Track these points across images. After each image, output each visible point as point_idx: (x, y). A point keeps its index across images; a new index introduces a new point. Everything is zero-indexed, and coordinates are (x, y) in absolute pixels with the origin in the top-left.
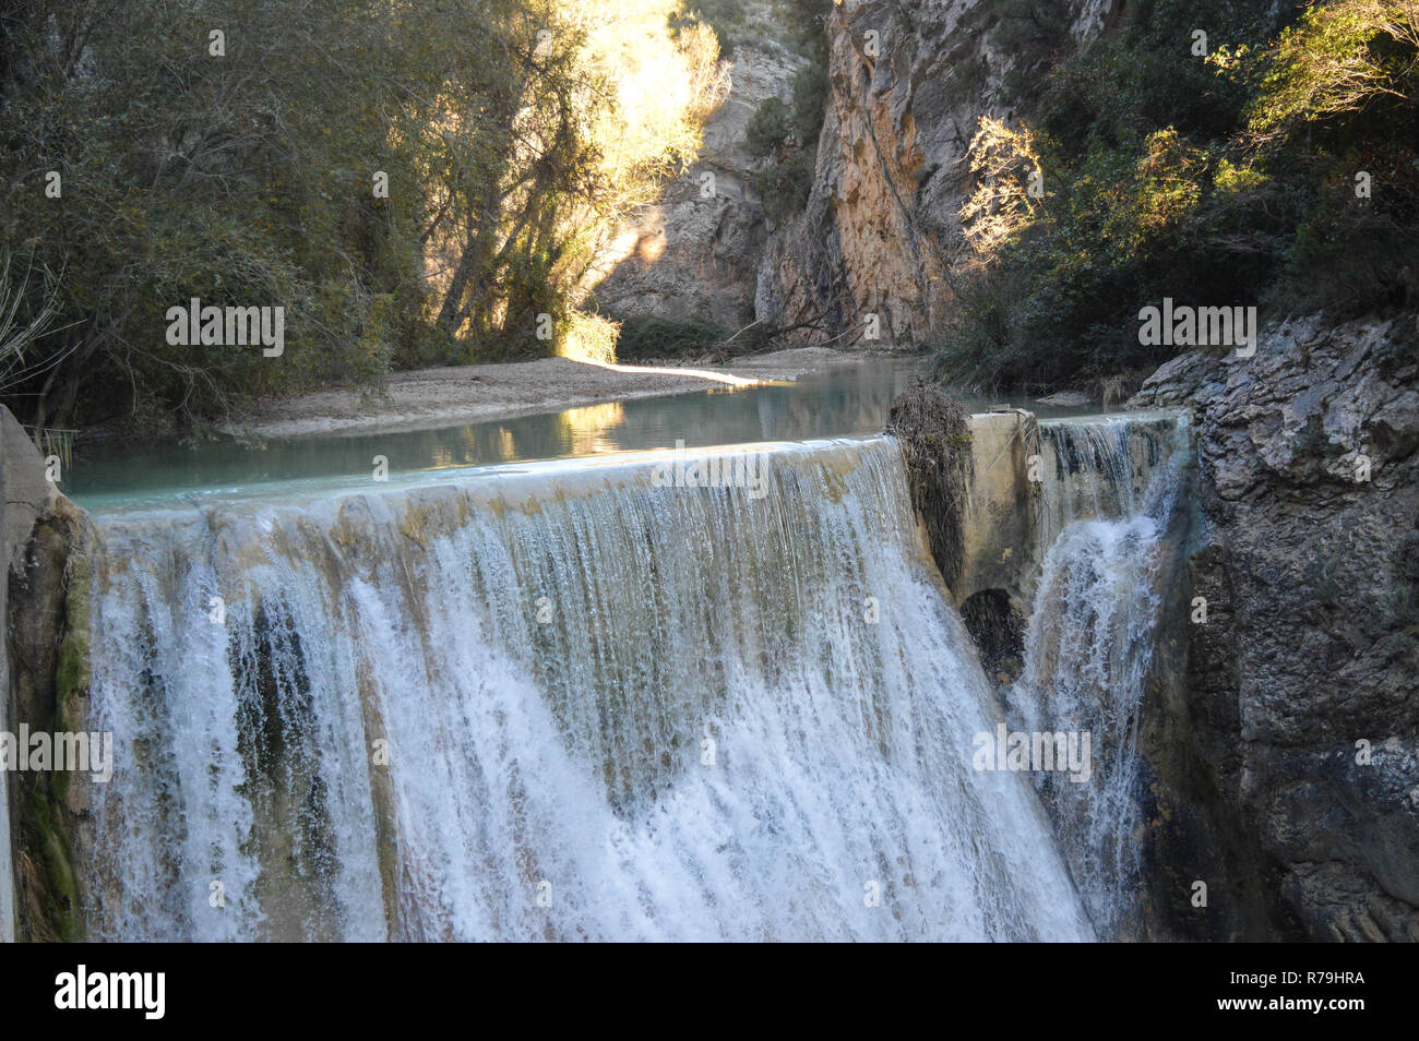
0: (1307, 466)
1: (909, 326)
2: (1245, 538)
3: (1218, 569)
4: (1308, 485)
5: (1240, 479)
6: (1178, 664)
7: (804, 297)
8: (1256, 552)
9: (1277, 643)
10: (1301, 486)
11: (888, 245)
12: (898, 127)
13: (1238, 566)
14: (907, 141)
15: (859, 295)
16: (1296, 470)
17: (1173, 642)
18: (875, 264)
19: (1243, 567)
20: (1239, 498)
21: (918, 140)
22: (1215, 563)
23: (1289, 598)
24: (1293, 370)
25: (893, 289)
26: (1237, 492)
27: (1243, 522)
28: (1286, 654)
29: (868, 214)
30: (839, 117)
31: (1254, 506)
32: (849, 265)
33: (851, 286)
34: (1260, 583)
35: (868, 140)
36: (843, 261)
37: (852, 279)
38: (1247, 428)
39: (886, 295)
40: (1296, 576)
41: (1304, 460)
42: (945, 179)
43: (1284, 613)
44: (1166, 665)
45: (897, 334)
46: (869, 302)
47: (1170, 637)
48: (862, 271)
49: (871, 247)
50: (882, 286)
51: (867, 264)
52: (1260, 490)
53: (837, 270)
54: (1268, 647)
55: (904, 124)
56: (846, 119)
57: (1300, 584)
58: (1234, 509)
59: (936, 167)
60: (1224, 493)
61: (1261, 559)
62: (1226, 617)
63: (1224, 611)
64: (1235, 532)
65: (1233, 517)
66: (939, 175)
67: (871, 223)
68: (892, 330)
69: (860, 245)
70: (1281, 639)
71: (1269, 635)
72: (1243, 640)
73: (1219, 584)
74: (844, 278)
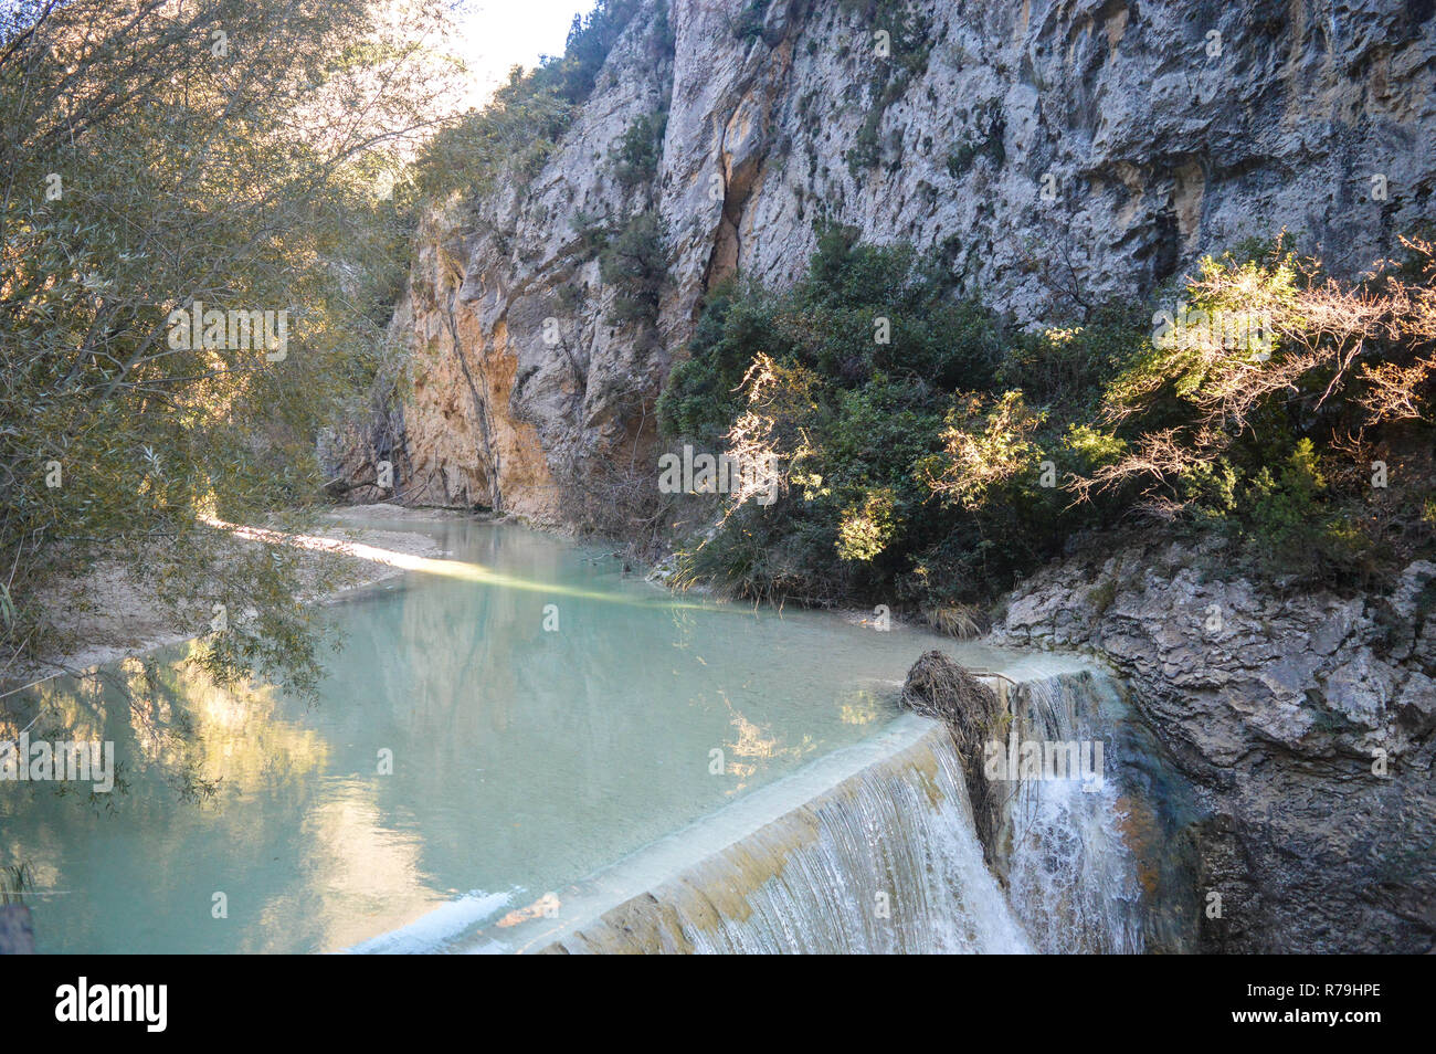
0: (1323, 740)
1: (465, 490)
2: (1255, 807)
3: (1230, 838)
4: (1325, 759)
5: (1231, 746)
6: (1188, 931)
7: (363, 458)
8: (1273, 822)
9: (1326, 918)
10: (1315, 759)
11: (452, 422)
12: (488, 330)
13: (1255, 836)
14: (498, 343)
15: (416, 462)
16: (1309, 743)
17: (1178, 909)
18: (436, 437)
19: (1262, 837)
20: (1232, 765)
21: (512, 343)
22: (1224, 831)
23: (1336, 874)
24: (1252, 638)
25: (452, 458)
26: (1231, 759)
27: (1247, 790)
28: (1345, 932)
29: (435, 395)
30: (414, 315)
31: (1253, 774)
32: (409, 435)
33: (409, 453)
34: (1288, 855)
35: (446, 335)
36: (405, 432)
37: (412, 447)
38: (1217, 692)
39: (444, 462)
40: (1342, 853)
41: (1316, 735)
42: (546, 378)
43: (1332, 890)
44: (1172, 933)
45: (452, 495)
46: (427, 467)
47: (1175, 903)
48: (423, 442)
49: (434, 422)
50: (441, 455)
51: (428, 436)
52: (1258, 757)
53: (397, 438)
54: (1314, 923)
55: (495, 328)
56: (421, 317)
57: (1346, 861)
58: (1233, 776)
59: (536, 369)
60: (1214, 759)
61: (1281, 830)
62: (1244, 886)
63: (1241, 880)
64: (1242, 801)
65: (1233, 784)
66: (540, 375)
67: (436, 403)
68: (447, 491)
69: (423, 421)
70: (1332, 915)
71: (1313, 910)
72: (1278, 913)
73: (1232, 853)
74: (403, 445)
